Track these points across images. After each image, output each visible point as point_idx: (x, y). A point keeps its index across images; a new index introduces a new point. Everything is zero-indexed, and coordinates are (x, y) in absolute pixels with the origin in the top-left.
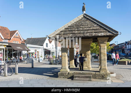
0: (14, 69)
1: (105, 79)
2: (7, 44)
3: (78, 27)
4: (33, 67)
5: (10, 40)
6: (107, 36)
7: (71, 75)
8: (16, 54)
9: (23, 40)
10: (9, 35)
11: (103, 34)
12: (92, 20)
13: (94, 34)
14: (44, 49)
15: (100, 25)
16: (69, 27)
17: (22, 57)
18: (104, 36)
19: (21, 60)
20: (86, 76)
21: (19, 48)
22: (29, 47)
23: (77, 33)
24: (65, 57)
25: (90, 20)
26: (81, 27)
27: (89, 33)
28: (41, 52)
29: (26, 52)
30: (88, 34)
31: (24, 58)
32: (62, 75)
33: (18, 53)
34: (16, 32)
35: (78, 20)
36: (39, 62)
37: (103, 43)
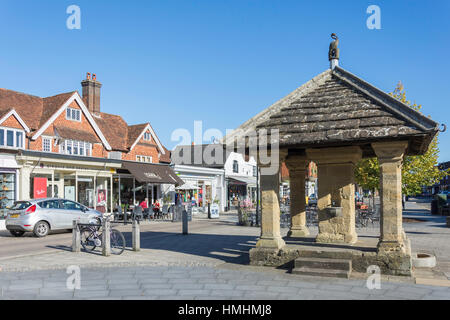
0: (129, 236)
1: (394, 272)
2: (119, 166)
3: (312, 111)
4: (185, 233)
5: (127, 152)
6: (401, 138)
7: (288, 259)
8: (145, 193)
9: (164, 153)
10: (126, 138)
11: (387, 131)
12: (356, 86)
13: (358, 133)
14: (225, 179)
15: (381, 101)
16: (283, 113)
17: (160, 202)
18: (390, 139)
19: (156, 210)
20: (332, 261)
21: (152, 175)
22: (180, 173)
23: (304, 131)
24: (271, 202)
25: (351, 87)
26: (321, 110)
27: (343, 128)
28: (217, 188)
29: (172, 188)
30: (341, 131)
31: (164, 207)
32: (263, 256)
33: (150, 191)
34: (145, 130)
35: (312, 87)
36: (209, 217)
37: (389, 159)
